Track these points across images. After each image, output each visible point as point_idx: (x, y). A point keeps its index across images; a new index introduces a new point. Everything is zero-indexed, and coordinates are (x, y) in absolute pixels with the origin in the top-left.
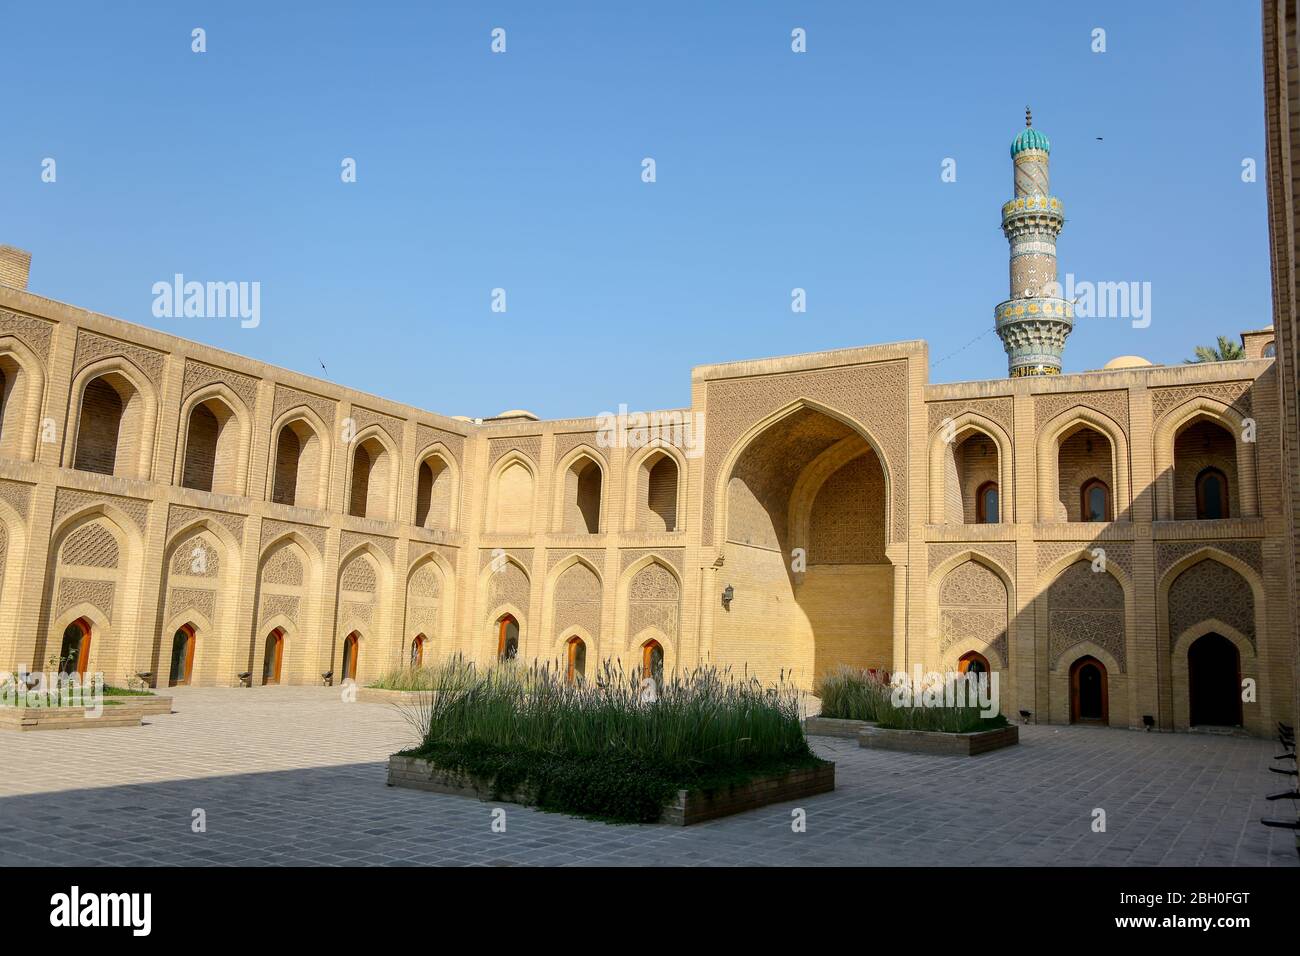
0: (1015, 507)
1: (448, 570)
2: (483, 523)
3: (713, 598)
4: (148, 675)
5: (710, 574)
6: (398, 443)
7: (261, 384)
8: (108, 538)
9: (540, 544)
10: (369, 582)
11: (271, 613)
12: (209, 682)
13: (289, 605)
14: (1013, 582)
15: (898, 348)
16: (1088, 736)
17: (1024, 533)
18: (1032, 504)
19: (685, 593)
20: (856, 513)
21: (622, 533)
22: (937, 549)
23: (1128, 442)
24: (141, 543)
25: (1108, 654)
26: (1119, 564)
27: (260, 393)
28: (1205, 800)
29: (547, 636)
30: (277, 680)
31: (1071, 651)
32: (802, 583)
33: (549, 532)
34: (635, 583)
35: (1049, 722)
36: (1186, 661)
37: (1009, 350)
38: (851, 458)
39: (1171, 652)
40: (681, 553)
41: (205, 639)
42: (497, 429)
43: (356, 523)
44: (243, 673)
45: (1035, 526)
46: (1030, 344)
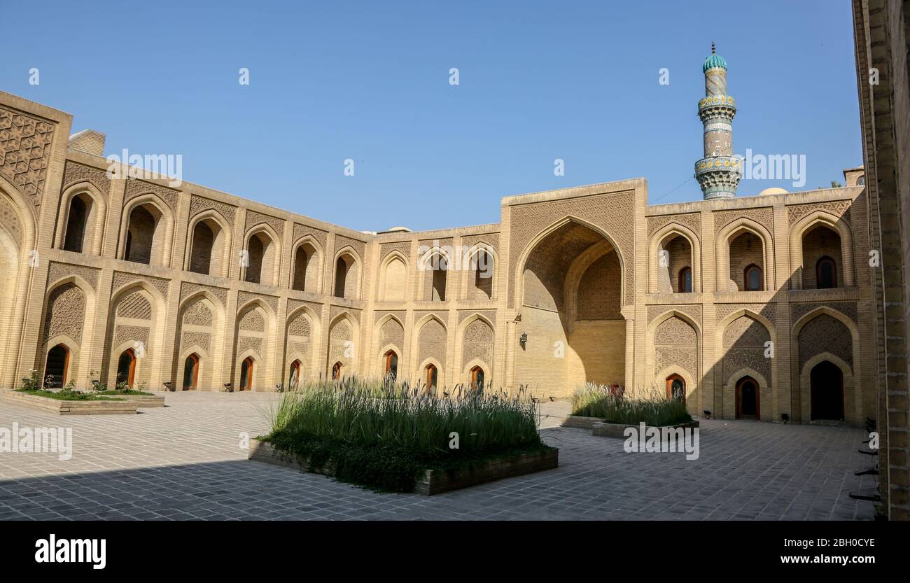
0: (702, 282)
1: (355, 323)
2: (376, 295)
3: (514, 341)
4: (169, 383)
5: (512, 325)
6: (323, 245)
7: (237, 210)
8: (146, 302)
9: (410, 307)
10: (306, 330)
11: (245, 348)
12: (207, 388)
13: (256, 344)
14: (701, 330)
15: (629, 183)
16: (746, 428)
17: (707, 298)
18: (712, 281)
19: (496, 337)
20: (606, 288)
21: (459, 300)
22: (653, 308)
23: (773, 240)
24: (164, 305)
25: (760, 375)
26: (767, 317)
27: (237, 215)
28: (814, 473)
29: (414, 364)
30: (249, 388)
31: (737, 373)
32: (573, 332)
33: (415, 300)
34: (466, 331)
35: (722, 418)
36: (809, 379)
37: (704, 189)
38: (603, 254)
39: (800, 373)
40: (495, 313)
41: (204, 363)
42: (385, 238)
43: (297, 294)
44: (226, 383)
45: (714, 294)
46: (717, 185)
